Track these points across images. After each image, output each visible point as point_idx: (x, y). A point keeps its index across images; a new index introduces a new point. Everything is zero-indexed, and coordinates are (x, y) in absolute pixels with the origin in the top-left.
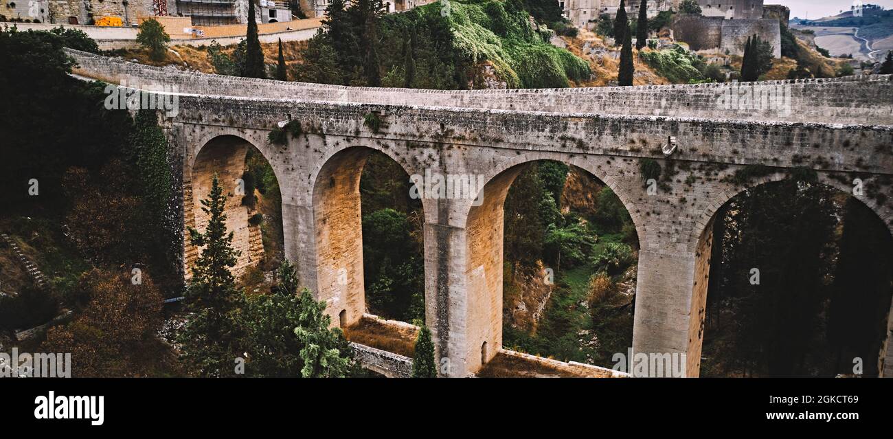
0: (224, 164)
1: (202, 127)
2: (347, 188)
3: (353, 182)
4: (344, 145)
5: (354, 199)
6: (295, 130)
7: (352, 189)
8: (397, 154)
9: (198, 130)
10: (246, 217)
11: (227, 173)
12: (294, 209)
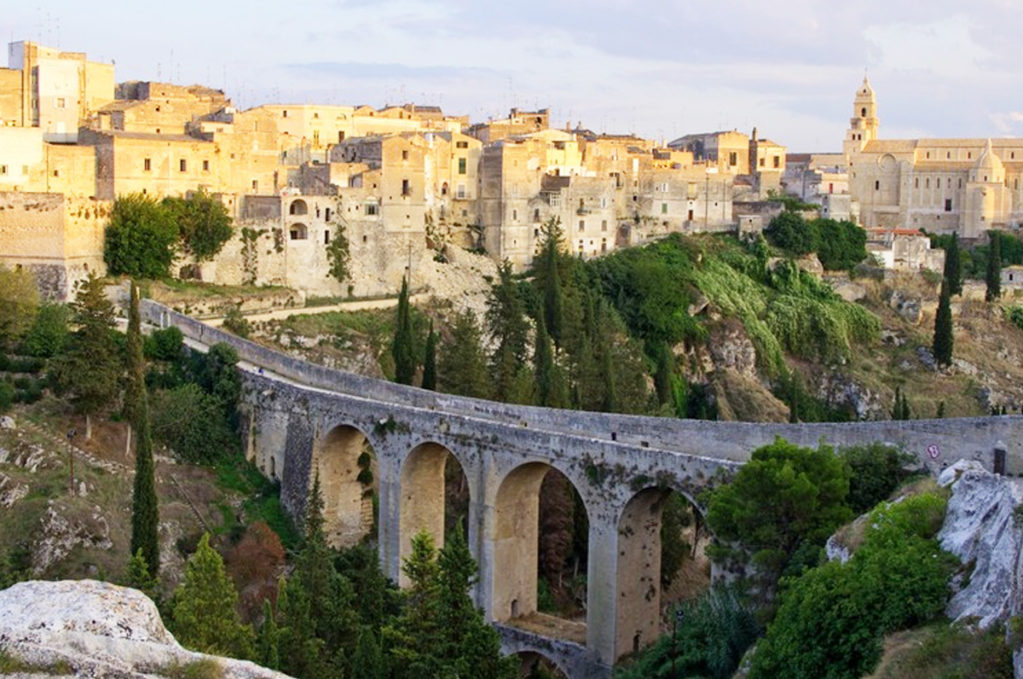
0: (345, 445)
1: (331, 418)
2: (432, 472)
3: (438, 468)
4: (422, 441)
5: (439, 482)
6: (391, 425)
7: (437, 473)
8: (455, 450)
9: (326, 419)
10: (360, 491)
11: (348, 453)
12: (387, 486)
